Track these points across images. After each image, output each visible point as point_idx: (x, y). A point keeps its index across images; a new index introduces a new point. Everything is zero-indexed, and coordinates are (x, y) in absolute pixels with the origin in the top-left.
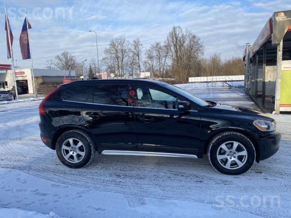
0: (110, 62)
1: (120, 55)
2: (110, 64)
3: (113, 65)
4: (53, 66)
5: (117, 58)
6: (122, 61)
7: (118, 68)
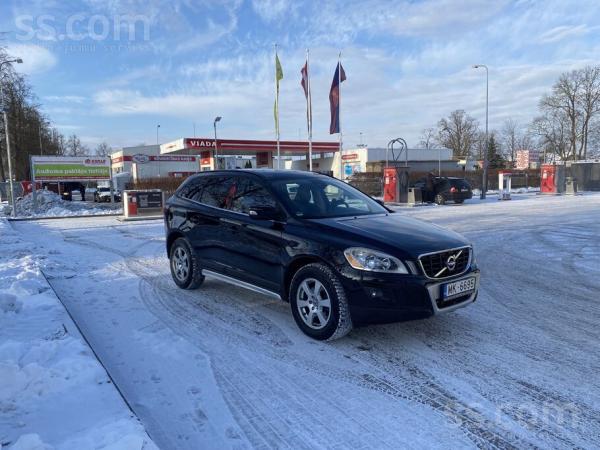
0: (552, 126)
1: (581, 109)
2: (550, 130)
3: (558, 133)
4: (431, 140)
5: (573, 115)
6: (586, 122)
7: (573, 142)
